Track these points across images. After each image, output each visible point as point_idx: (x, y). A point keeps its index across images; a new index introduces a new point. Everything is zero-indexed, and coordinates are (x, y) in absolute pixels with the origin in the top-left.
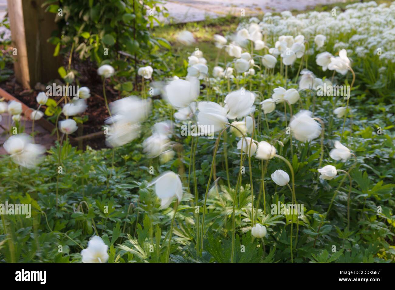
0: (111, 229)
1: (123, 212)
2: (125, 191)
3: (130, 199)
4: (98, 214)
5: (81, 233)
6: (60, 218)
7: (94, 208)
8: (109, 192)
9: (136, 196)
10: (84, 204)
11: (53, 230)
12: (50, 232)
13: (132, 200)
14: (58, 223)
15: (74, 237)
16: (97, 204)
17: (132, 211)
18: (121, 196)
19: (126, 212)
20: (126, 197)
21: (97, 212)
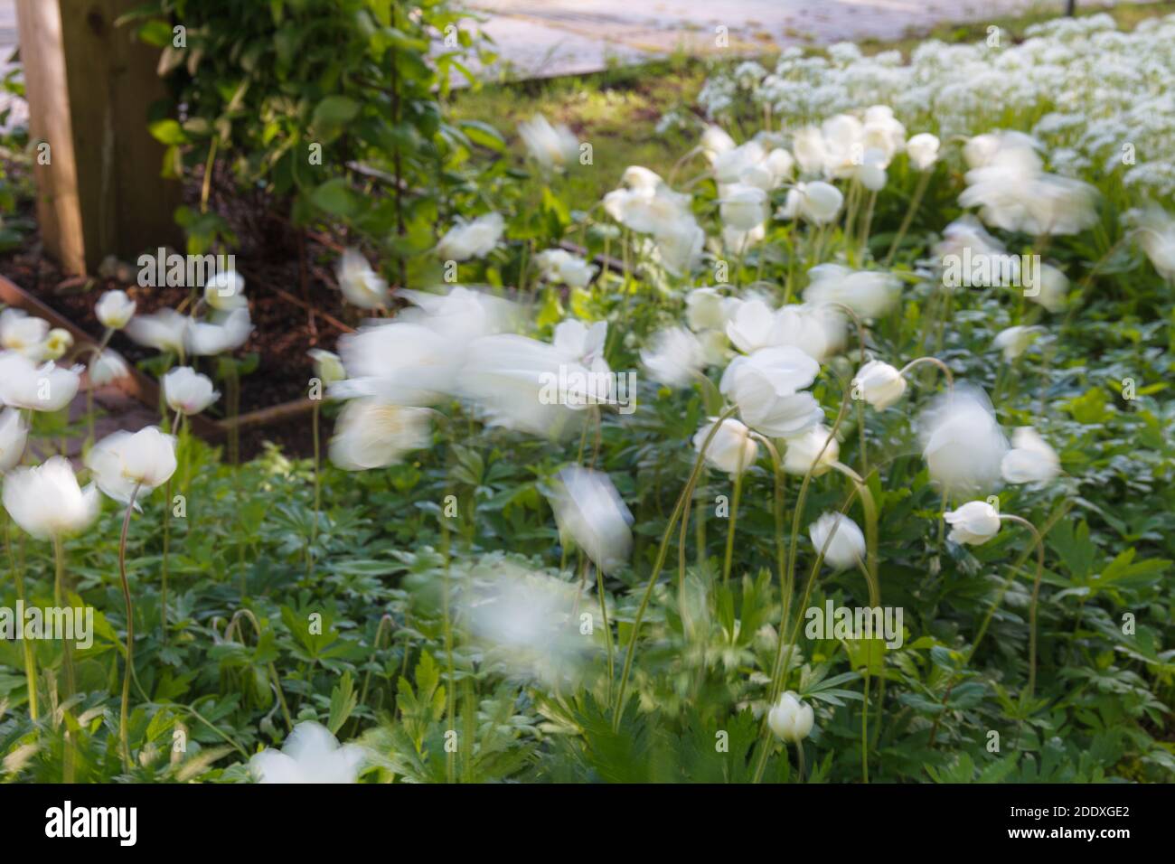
0: (327, 692)
1: (362, 644)
2: (368, 582)
3: (381, 602)
4: (289, 647)
5: (235, 705)
6: (173, 666)
7: (276, 629)
8: (321, 583)
9: (401, 593)
10: (245, 619)
11: (152, 697)
12: (144, 702)
13: (389, 607)
14: (167, 679)
15: (216, 718)
16: (284, 620)
17: (386, 638)
18: (354, 594)
19: (371, 641)
20: (371, 596)
21: (285, 642)
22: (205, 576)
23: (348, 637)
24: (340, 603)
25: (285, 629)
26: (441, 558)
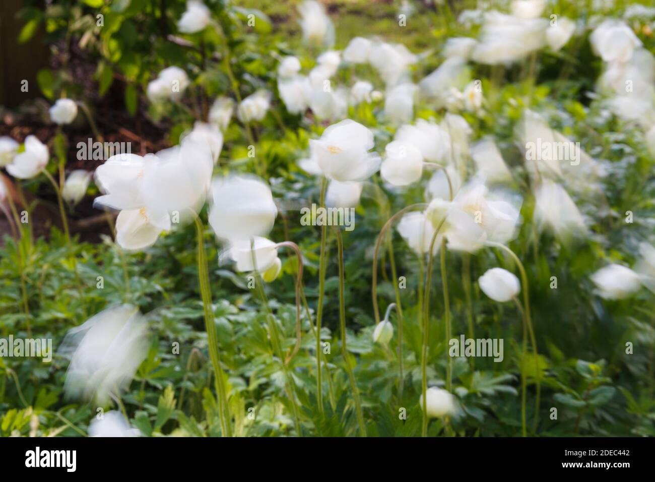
0: (154, 402)
1: (177, 368)
2: (179, 325)
3: (191, 341)
5: (89, 412)
6: (44, 380)
9: (204, 335)
11: (33, 406)
13: (195, 344)
14: (42, 393)
17: (195, 365)
18: (171, 335)
19: (184, 366)
20: (183, 337)
23: (167, 364)
24: (163, 343)
26: (234, 309)
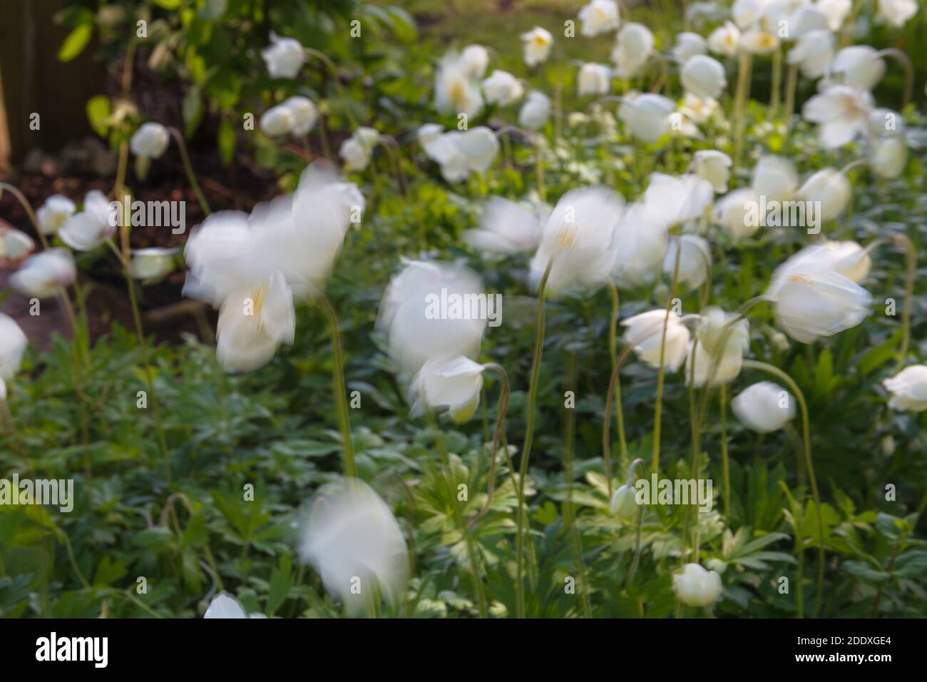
0: (265, 575)
2: (299, 464)
3: (313, 485)
4: (220, 530)
5: (172, 589)
6: (108, 546)
7: (208, 512)
8: (254, 468)
10: (179, 505)
11: (91, 582)
12: (82, 587)
13: (321, 490)
14: (105, 563)
15: (153, 602)
16: (217, 504)
18: (286, 478)
20: (303, 480)
21: (216, 526)
22: (136, 464)
23: (279, 520)
24: (274, 488)
25: (217, 513)
26: (376, 440)
